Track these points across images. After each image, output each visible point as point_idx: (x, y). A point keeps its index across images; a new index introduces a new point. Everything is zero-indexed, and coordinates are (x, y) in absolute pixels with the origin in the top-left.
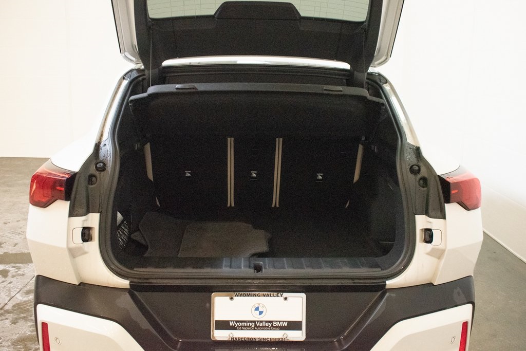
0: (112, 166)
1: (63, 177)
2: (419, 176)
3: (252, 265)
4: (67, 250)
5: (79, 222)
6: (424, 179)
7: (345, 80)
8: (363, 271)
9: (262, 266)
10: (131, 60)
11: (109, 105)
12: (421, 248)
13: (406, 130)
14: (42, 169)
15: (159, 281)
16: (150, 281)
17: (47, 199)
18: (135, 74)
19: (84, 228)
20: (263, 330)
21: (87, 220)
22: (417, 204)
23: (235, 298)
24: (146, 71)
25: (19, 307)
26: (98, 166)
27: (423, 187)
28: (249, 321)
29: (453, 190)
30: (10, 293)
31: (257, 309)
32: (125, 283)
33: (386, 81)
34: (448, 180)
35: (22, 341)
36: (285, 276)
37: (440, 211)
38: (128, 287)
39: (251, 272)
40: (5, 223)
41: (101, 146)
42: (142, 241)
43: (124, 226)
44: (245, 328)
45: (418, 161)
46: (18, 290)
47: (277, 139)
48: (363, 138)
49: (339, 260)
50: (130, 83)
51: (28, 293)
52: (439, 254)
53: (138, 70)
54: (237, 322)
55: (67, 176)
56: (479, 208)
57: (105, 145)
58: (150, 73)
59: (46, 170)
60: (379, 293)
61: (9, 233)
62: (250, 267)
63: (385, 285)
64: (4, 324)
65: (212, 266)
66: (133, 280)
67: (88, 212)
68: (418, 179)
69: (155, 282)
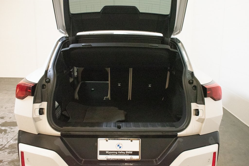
0: (53, 81)
1: (31, 85)
2: (193, 85)
3: (117, 126)
4: (32, 119)
5: (38, 106)
6: (195, 87)
7: (160, 42)
8: (167, 129)
9: (121, 126)
10: (63, 33)
11: (52, 53)
12: (194, 118)
13: (187, 64)
14: (21, 82)
15: (74, 133)
16: (70, 132)
17: (23, 95)
18: (64, 39)
19: (40, 109)
20: (121, 155)
21: (41, 105)
22: (192, 98)
23: (109, 141)
24: (69, 38)
25: (11, 146)
26: (46, 80)
27: (195, 90)
28: (115, 151)
29: (208, 91)
30: (7, 140)
31: (118, 146)
32: (58, 134)
33: (180, 42)
34: (206, 87)
35: (13, 162)
36: (131, 131)
37: (202, 101)
38: (60, 135)
39: (116, 129)
40: (6, 108)
41: (48, 71)
42: (67, 115)
43: (59, 108)
44: (113, 154)
45: (192, 78)
46: (11, 139)
47: (130, 69)
48: (169, 68)
49: (156, 124)
50: (62, 43)
51: (15, 140)
52: (202, 121)
53: (66, 37)
54: (109, 151)
55: (32, 85)
56: (221, 100)
57: (50, 71)
58: (71, 39)
59: (23, 82)
60: (175, 139)
61: (7, 112)
62: (115, 127)
63: (177, 135)
64: (5, 154)
65: (98, 126)
66: (62, 132)
67: (42, 101)
68: (192, 86)
69: (72, 133)
